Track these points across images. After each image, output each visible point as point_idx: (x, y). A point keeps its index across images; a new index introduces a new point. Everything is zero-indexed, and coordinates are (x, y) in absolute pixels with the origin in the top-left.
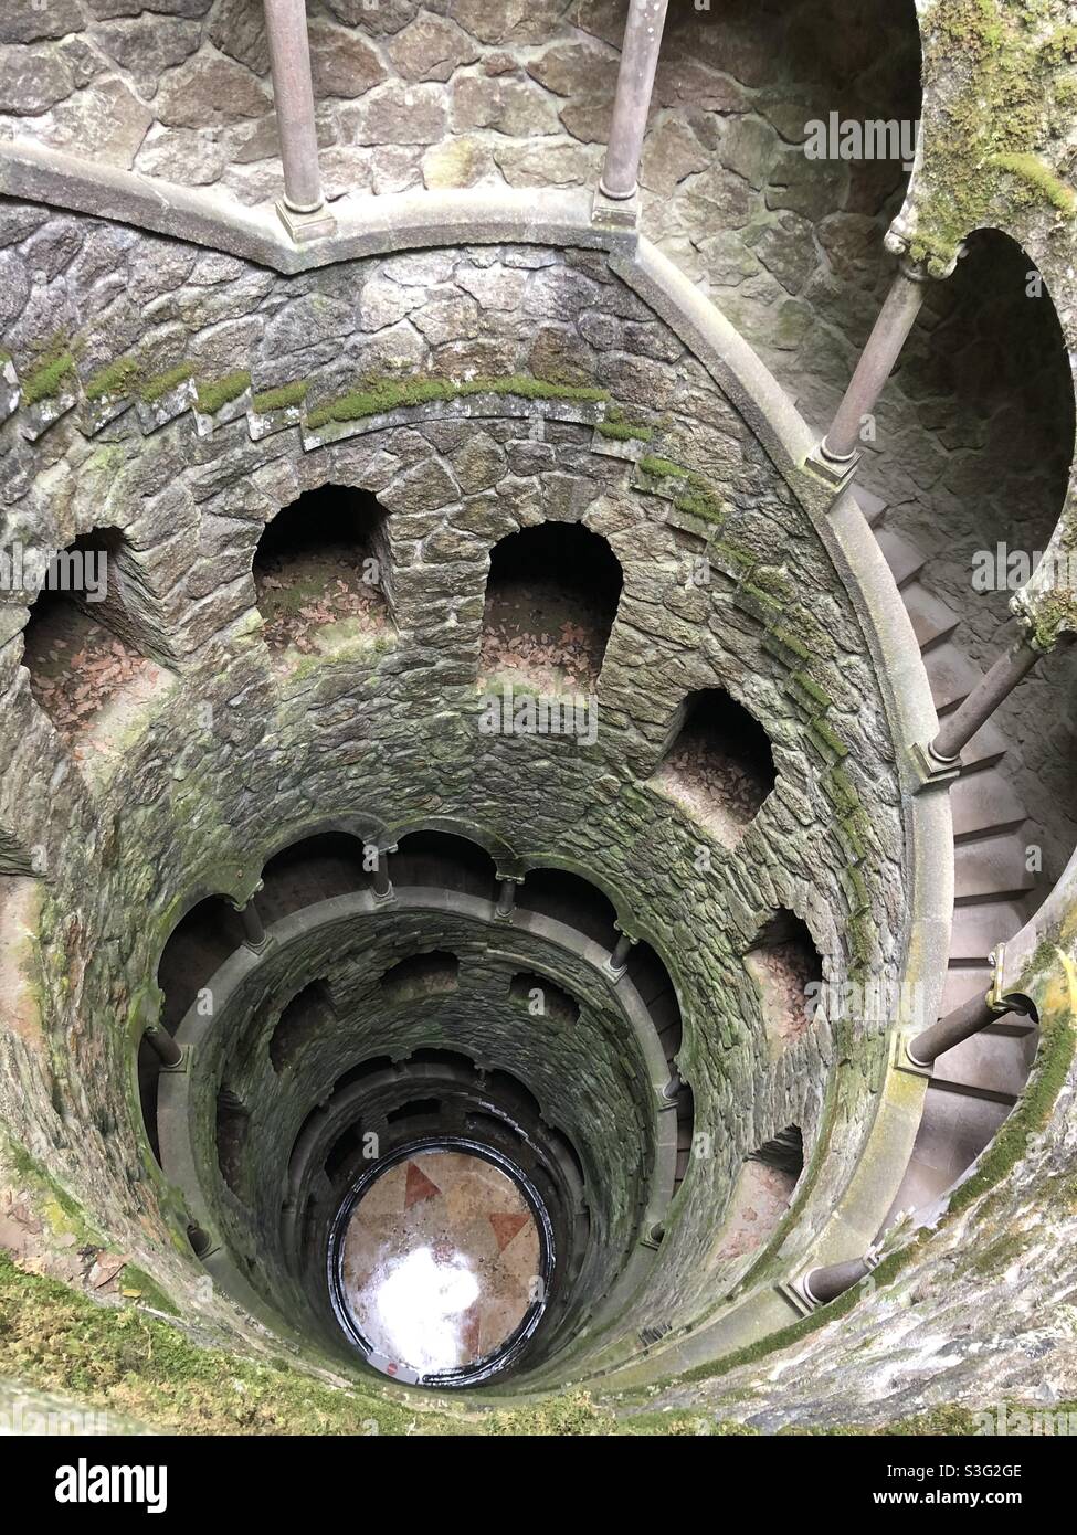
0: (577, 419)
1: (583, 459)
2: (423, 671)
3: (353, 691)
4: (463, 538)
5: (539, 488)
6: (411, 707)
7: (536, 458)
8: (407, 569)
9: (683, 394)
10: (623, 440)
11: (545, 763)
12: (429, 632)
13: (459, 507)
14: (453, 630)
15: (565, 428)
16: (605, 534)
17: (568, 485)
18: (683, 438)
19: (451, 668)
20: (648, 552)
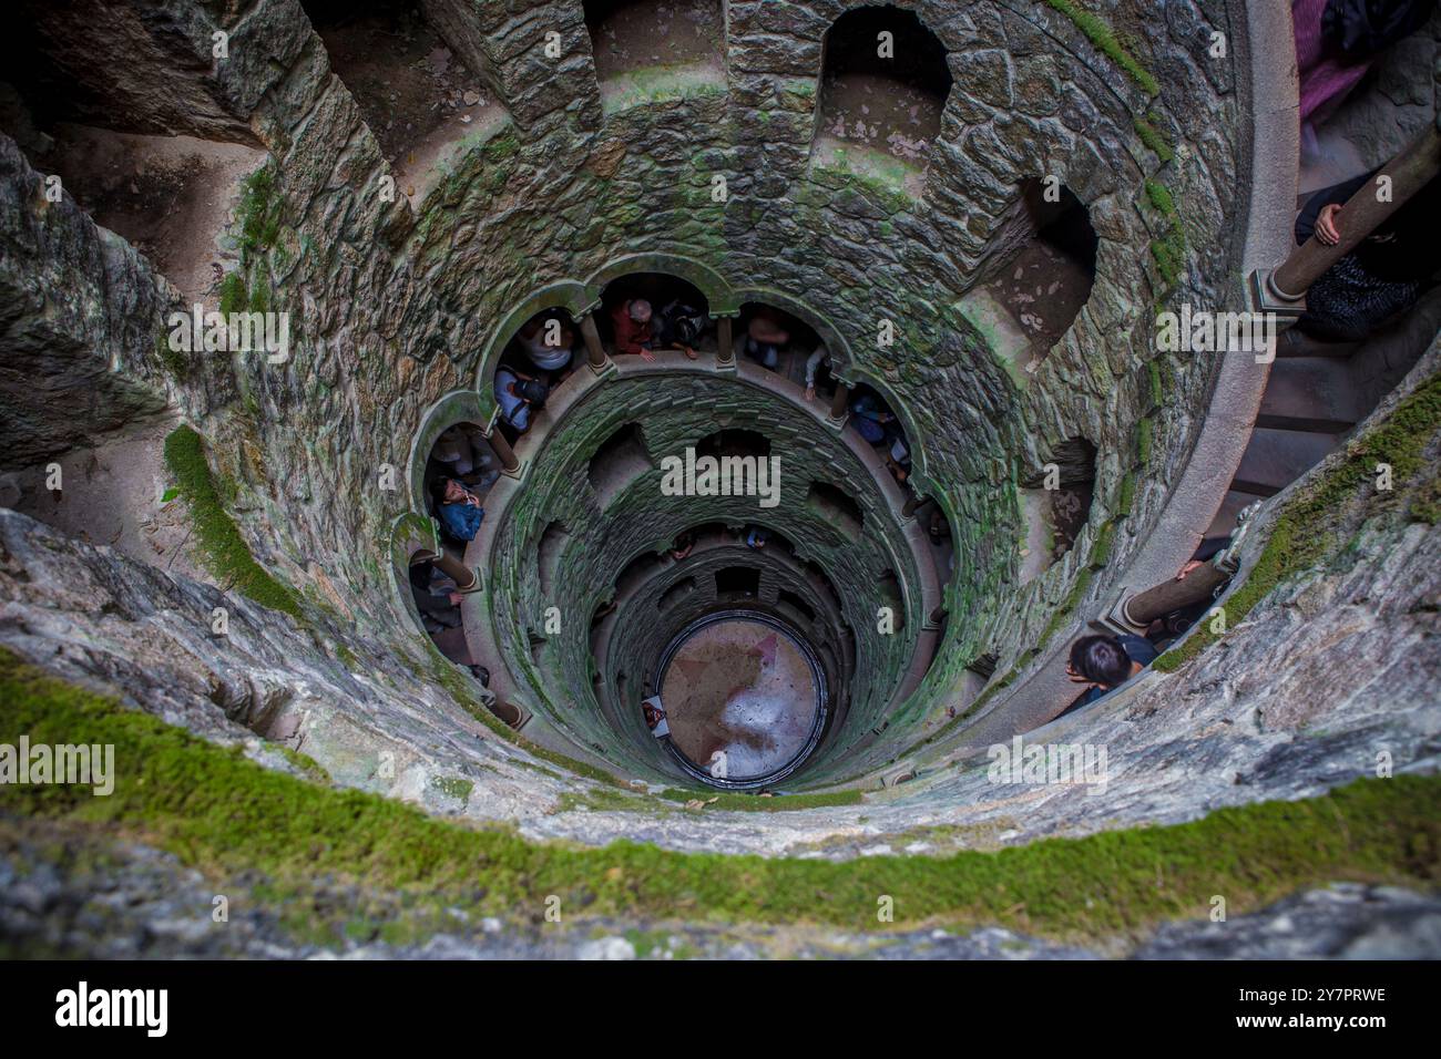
0: (1124, 97)
1: (1114, 145)
2: (926, 250)
3: (868, 221)
4: (997, 149)
5: (1073, 148)
6: (905, 275)
7: (1081, 114)
8: (946, 144)
9: (1212, 133)
10: (1148, 146)
11: (974, 413)
12: (942, 218)
13: (1007, 118)
14: (959, 230)
15: (1113, 100)
16: (1099, 233)
17: (1093, 162)
18: (1189, 181)
19: (947, 267)
20: (1117, 279)
